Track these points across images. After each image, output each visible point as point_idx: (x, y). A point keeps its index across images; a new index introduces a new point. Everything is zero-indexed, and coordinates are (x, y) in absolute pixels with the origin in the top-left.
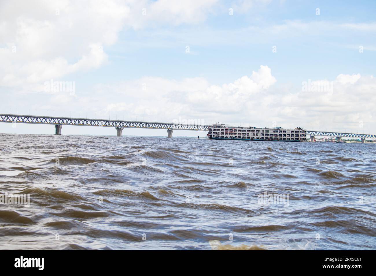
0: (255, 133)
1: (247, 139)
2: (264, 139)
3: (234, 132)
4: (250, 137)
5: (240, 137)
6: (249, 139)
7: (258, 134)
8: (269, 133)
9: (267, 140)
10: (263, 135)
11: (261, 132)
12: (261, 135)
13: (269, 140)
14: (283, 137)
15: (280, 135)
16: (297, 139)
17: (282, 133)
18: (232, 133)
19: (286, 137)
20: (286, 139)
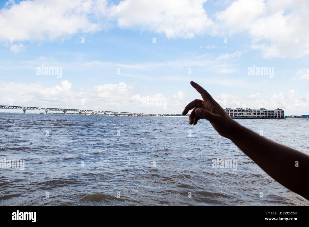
0: (249, 113)
1: (242, 118)
2: (256, 117)
3: (231, 112)
4: (244, 116)
5: (236, 116)
6: (244, 118)
7: (251, 114)
8: (260, 113)
9: (259, 118)
10: (255, 114)
11: (253, 112)
12: (254, 114)
13: (260, 118)
14: (271, 116)
15: (269, 114)
16: (283, 117)
17: (271, 113)
18: (229, 113)
19: (274, 116)
20: (274, 117)
